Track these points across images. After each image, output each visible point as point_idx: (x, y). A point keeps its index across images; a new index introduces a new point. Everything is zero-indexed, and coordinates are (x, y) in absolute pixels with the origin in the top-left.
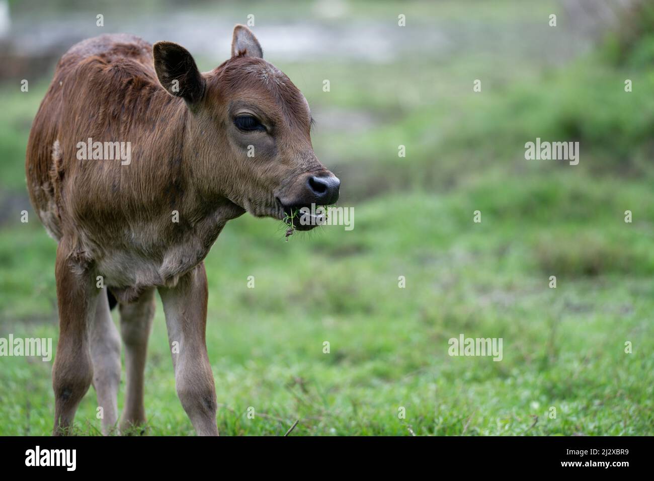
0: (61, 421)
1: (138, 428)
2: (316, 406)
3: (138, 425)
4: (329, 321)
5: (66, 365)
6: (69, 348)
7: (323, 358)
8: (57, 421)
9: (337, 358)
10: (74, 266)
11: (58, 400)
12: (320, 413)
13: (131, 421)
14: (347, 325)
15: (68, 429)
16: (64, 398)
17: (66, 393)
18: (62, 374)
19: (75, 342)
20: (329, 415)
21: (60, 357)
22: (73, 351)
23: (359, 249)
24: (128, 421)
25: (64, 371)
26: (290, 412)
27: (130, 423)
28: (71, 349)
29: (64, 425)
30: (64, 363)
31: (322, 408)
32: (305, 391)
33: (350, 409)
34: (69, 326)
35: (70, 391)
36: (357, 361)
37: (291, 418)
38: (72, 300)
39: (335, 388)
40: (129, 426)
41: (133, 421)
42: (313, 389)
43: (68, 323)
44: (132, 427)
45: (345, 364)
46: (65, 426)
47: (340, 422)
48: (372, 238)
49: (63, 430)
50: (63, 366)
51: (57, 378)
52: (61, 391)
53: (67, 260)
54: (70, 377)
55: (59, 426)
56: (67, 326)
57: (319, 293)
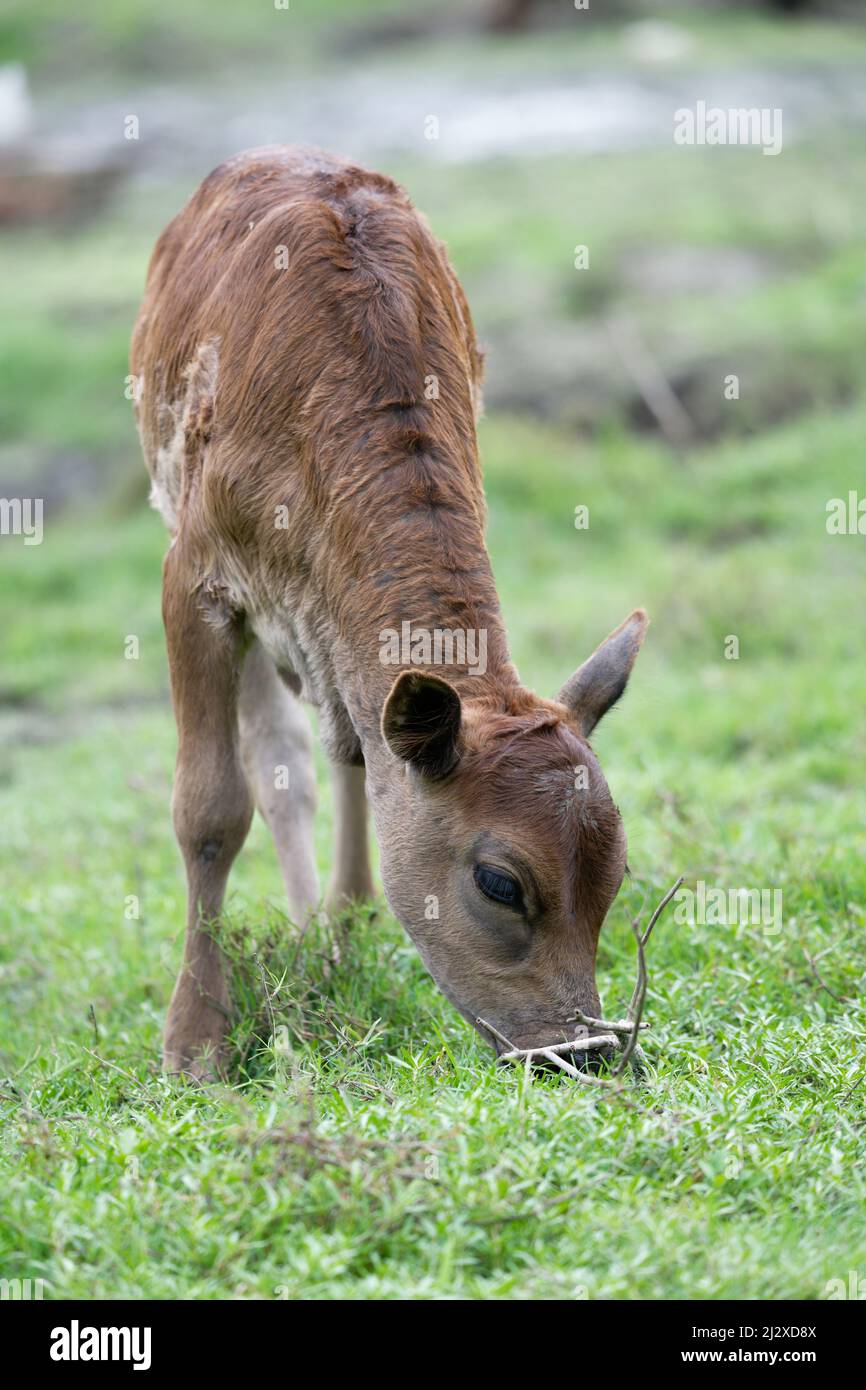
0: (203, 908)
1: (365, 908)
2: (708, 846)
3: (364, 902)
4: (713, 676)
5: (208, 795)
6: (210, 761)
7: (706, 750)
8: (194, 909)
9: (736, 748)
10: (208, 609)
11: (195, 864)
12: (714, 859)
13: (349, 895)
14: (749, 682)
15: (217, 922)
16: (207, 859)
17: (210, 849)
18: (200, 813)
19: (220, 749)
20: (732, 863)
21: (190, 780)
22: (218, 767)
23: (759, 528)
24: (344, 895)
25: (203, 807)
26: (657, 860)
27: (348, 899)
28: (214, 764)
29: (209, 915)
30: (202, 791)
31: (719, 849)
32: (683, 818)
33: (773, 847)
34: (204, 719)
35: (219, 844)
36: (776, 752)
37: (659, 871)
38: (207, 672)
39: (740, 807)
40: (344, 904)
41: (353, 895)
42: (697, 812)
43: (203, 714)
44: (352, 907)
45: (754, 758)
46: (213, 917)
47: (756, 875)
48: (783, 505)
49: (210, 924)
50: (201, 797)
51: (189, 822)
52: (200, 845)
53: (192, 595)
54: (216, 817)
55: (200, 919)
56: (200, 719)
57: (689, 620)
